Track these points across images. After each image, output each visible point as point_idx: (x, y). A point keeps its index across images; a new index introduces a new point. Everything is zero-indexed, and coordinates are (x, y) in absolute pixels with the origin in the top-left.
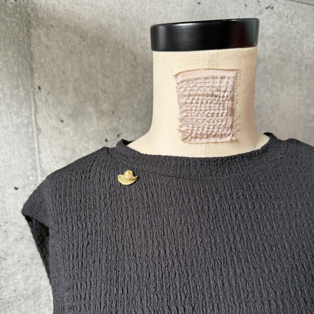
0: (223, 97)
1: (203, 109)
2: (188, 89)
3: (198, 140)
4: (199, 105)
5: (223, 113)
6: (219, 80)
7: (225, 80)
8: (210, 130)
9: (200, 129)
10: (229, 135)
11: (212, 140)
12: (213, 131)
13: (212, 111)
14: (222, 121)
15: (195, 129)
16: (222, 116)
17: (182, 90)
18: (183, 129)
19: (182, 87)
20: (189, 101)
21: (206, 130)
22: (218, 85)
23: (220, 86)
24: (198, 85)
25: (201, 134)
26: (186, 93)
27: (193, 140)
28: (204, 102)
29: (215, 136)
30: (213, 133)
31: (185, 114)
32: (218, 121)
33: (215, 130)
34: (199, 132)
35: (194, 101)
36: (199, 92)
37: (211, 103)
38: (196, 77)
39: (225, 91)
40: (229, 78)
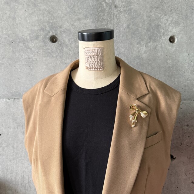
0: (99, 56)
1: (92, 59)
2: (88, 53)
3: (91, 69)
4: (91, 58)
5: (99, 61)
6: (97, 51)
7: (99, 51)
8: (95, 66)
9: (92, 66)
10: (102, 68)
11: (96, 70)
12: (96, 67)
13: (95, 60)
14: (99, 64)
15: (90, 66)
16: (99, 62)
17: (86, 53)
18: (86, 66)
19: (85, 53)
20: (88, 57)
21: (93, 66)
22: (96, 52)
23: (97, 53)
24: (90, 52)
25: (92, 68)
26: (87, 54)
27: (90, 69)
28: (93, 57)
29: (97, 68)
30: (96, 68)
31: (87, 61)
32: (97, 64)
33: (97, 67)
34: (91, 67)
35: (89, 57)
36: (91, 54)
37: (95, 58)
38: (90, 49)
39: (99, 54)
40: (100, 50)
